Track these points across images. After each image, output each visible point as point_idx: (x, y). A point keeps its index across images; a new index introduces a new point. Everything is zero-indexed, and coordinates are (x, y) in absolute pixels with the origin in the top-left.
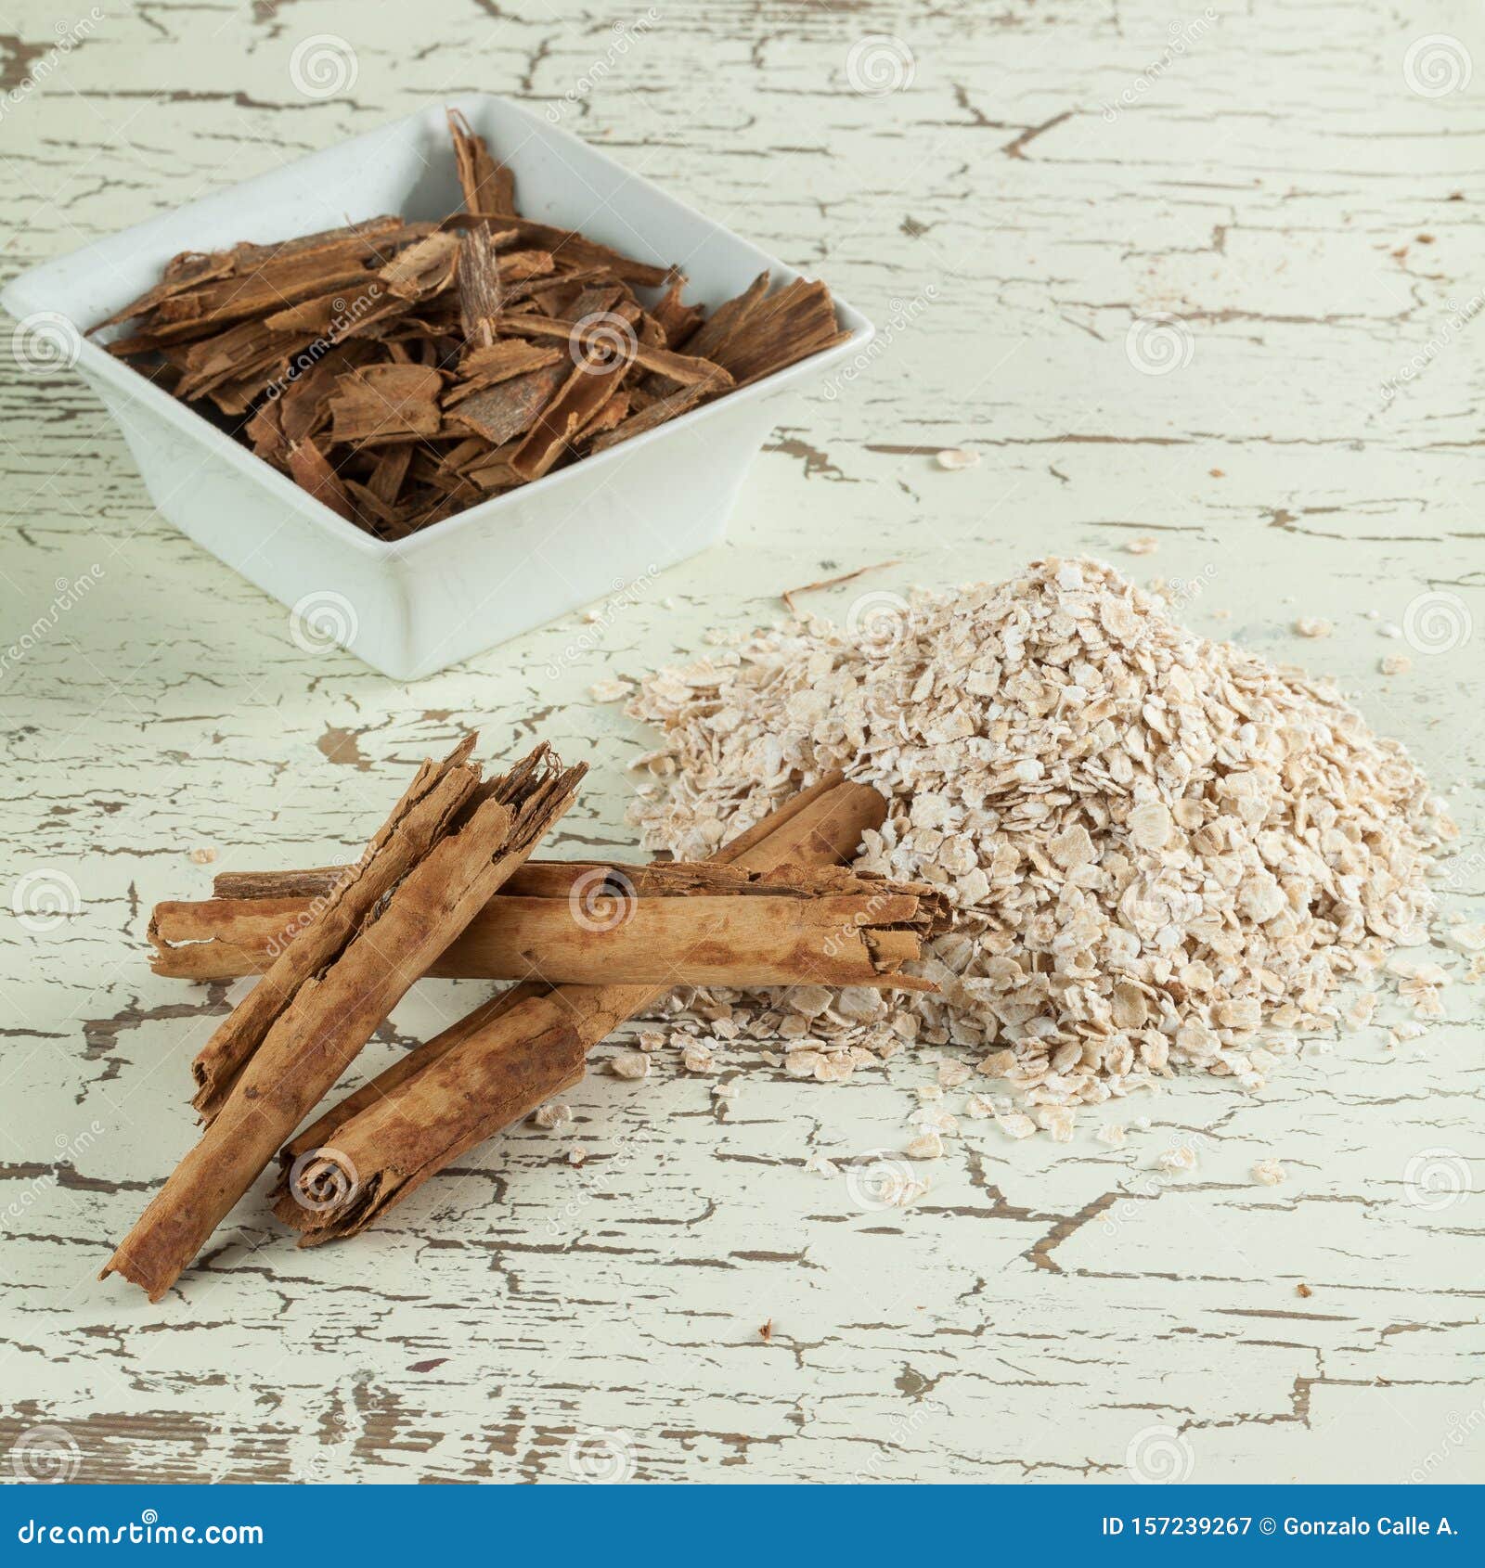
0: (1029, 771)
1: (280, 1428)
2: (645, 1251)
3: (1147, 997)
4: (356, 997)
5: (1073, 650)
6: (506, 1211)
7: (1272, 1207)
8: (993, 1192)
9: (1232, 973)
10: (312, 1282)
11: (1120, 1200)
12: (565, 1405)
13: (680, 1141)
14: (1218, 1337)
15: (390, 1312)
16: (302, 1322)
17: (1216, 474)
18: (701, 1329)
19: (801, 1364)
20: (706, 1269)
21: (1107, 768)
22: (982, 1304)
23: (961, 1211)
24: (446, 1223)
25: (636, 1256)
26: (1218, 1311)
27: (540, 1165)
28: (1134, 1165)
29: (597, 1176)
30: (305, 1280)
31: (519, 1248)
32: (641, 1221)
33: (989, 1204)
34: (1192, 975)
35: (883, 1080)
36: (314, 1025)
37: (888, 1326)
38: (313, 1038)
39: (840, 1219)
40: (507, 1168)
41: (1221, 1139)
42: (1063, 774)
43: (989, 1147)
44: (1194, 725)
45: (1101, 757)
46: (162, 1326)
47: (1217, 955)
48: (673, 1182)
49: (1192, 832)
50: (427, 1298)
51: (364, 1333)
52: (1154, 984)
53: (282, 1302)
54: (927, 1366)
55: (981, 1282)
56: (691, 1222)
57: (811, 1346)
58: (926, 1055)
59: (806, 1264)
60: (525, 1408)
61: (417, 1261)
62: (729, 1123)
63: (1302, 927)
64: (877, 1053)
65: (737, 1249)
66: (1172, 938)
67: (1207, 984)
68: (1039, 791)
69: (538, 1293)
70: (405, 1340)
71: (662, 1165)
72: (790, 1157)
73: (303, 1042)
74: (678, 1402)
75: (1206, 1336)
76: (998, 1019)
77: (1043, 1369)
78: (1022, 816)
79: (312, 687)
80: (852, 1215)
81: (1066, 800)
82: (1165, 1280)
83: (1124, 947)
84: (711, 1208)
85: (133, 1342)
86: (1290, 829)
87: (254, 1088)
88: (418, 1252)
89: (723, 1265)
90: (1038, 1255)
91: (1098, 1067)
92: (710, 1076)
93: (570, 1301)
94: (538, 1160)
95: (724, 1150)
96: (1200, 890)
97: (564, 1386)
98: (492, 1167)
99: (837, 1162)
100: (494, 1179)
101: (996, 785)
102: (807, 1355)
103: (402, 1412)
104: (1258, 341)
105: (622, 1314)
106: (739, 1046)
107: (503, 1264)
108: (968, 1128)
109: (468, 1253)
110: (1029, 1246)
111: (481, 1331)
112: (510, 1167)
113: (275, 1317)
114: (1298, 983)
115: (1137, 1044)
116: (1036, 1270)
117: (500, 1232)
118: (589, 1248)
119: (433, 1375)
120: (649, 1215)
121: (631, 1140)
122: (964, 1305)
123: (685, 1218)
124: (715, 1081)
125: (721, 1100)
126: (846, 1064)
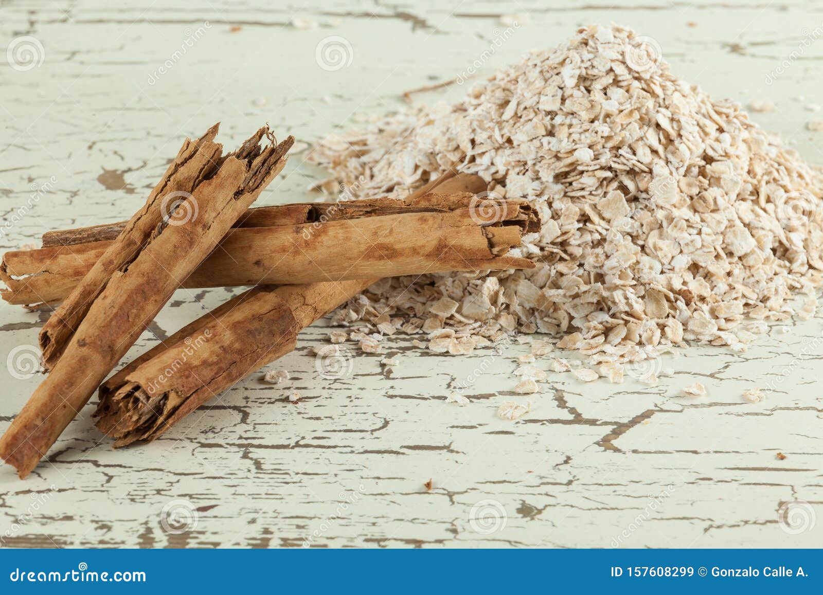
0: (584, 155)
1: (112, 541)
3: (668, 300)
4: (148, 283)
5: (609, 79)
6: (250, 427)
7: (757, 414)
8: (572, 411)
9: (722, 287)
10: (125, 467)
11: (657, 414)
12: (298, 527)
13: (362, 389)
14: (726, 482)
15: (178, 481)
16: (121, 487)
18: (383, 487)
19: (453, 503)
20: (386, 455)
21: (634, 154)
22: (570, 469)
23: (553, 421)
24: (210, 435)
25: (338, 449)
26: (726, 468)
27: (269, 403)
28: (664, 395)
29: (309, 408)
30: (120, 466)
31: (260, 446)
32: (340, 431)
33: (571, 417)
34: (696, 286)
36: (121, 300)
37: (509, 482)
38: (121, 308)
39: (472, 427)
40: (248, 405)
41: (721, 379)
42: (606, 158)
43: (569, 387)
44: (690, 129)
45: (630, 147)
46: (29, 491)
47: (712, 275)
48: (359, 410)
49: (692, 198)
50: (202, 473)
51: (162, 493)
52: (672, 290)
53: (107, 478)
54: (536, 502)
55: (569, 458)
56: (373, 431)
57: (458, 493)
58: (522, 339)
59: (452, 451)
60: (272, 529)
61: (193, 455)
62: (393, 379)
63: (766, 261)
64: (489, 338)
65: (404, 445)
66: (683, 262)
67: (706, 292)
68: (591, 169)
69: (275, 469)
70: (191, 496)
71: (351, 401)
72: (436, 395)
73: (115, 311)
74: (374, 524)
75: (719, 481)
76: (569, 314)
77: (612, 501)
78: (580, 186)
79: (90, 148)
80: (480, 425)
81: (609, 174)
82: (690, 454)
83: (651, 268)
84: (386, 424)
85: (10, 500)
86: (756, 202)
87: (84, 340)
88: (194, 450)
89: (397, 452)
90: (605, 443)
91: (638, 341)
92: (379, 355)
93: (297, 474)
94: (269, 400)
95: (391, 392)
96: (699, 233)
97: (297, 517)
98: (238, 404)
99: (468, 397)
100: (240, 411)
101: (561, 167)
102: (457, 498)
103: (192, 532)
105: (332, 479)
106: (397, 339)
107: (250, 455)
108: (552, 378)
109: (226, 450)
110: (599, 438)
111: (239, 490)
112: (250, 404)
113: (102, 485)
114: (766, 293)
115: (662, 327)
116: (605, 450)
117: (246, 439)
118: (307, 446)
119: (210, 513)
120: (345, 428)
121: (330, 388)
122: (559, 470)
123: (370, 429)
124: (382, 357)
125: (387, 367)
126: (469, 344)
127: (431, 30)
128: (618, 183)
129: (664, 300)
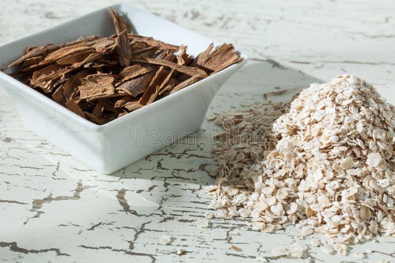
3: (371, 210)
13: (215, 249)
17: (389, 72)
27: (168, 254)
29: (186, 259)
35: (284, 232)
40: (157, 254)
42: (345, 140)
43: (318, 256)
52: (373, 207)
62: (232, 243)
71: (208, 256)
76: (322, 216)
81: (347, 148)
91: (355, 232)
95: (229, 252)
98: (152, 254)
99: (266, 258)
100: (152, 258)
115: (368, 225)
121: (199, 247)
124: (229, 230)
125: (230, 236)
126: (271, 227)
127: (281, 67)
128: (351, 152)
129: (369, 211)
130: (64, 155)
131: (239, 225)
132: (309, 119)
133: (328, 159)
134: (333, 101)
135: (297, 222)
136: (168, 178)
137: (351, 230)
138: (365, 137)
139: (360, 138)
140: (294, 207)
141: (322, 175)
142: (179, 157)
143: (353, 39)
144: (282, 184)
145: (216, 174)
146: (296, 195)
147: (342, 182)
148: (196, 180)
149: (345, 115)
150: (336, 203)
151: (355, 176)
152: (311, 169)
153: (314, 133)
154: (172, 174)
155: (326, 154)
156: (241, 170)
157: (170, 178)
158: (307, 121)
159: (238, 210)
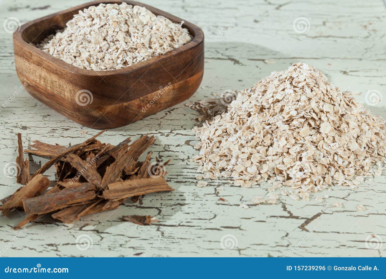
2: (198, 226)
6: (161, 217)
7: (362, 216)
8: (289, 212)
9: (346, 162)
10: (109, 233)
11: (323, 215)
13: (207, 200)
14: (352, 247)
15: (129, 241)
16: (106, 243)
17: (329, 64)
18: (212, 245)
19: (240, 254)
20: (214, 231)
22: (288, 239)
23: (281, 217)
25: (195, 228)
26: (351, 241)
28: (325, 206)
29: (186, 208)
30: (107, 233)
31: (164, 225)
32: (197, 219)
33: (288, 215)
35: (259, 187)
37: (264, 245)
39: (249, 218)
41: (347, 200)
42: (303, 113)
43: (288, 201)
46: (68, 244)
48: (205, 210)
50: (139, 237)
51: (122, 246)
52: (327, 164)
53: (101, 238)
54: (274, 254)
55: (288, 234)
56: (210, 219)
57: (243, 249)
58: (270, 181)
59: (241, 229)
61: (137, 228)
62: (219, 196)
65: (222, 226)
68: (296, 118)
69: (169, 236)
70: (133, 248)
71: (202, 206)
72: (236, 204)
75: (349, 247)
80: (252, 218)
81: (304, 119)
82: (337, 233)
83: (320, 155)
84: (215, 216)
85: (60, 248)
89: (219, 230)
90: (302, 227)
91: (314, 183)
92: (214, 186)
93: (178, 238)
94: (170, 205)
95: (218, 202)
98: (158, 206)
99: (248, 205)
100: (158, 209)
102: (241, 252)
104: (335, 41)
105: (191, 241)
106: (222, 179)
107: (160, 229)
108: (282, 198)
109: (151, 227)
110: (300, 225)
112: (162, 207)
113: (99, 242)
114: (363, 165)
115: (324, 178)
116: (302, 231)
117: (159, 222)
118: (183, 226)
119: (140, 256)
120: (199, 218)
121: (194, 200)
122: (284, 239)
123: (208, 218)
124: (216, 187)
125: (217, 191)
126: (249, 184)
127: (241, 64)
128: (307, 123)
129: (324, 167)
130: (73, 138)
131: (223, 183)
132: (272, 99)
133: (290, 130)
134: (291, 83)
135: (268, 179)
136: (161, 151)
137: (312, 182)
138: (317, 111)
139: (314, 112)
140: (265, 168)
141: (286, 142)
142: (167, 136)
143: (298, 39)
144: (254, 151)
145: (199, 147)
146: (266, 159)
147: (301, 147)
148: (184, 152)
149: (301, 94)
150: (298, 163)
151: (312, 142)
152: (276, 138)
153: (278, 110)
154: (164, 148)
155: (288, 125)
156: (220, 142)
157: (163, 151)
158: (271, 101)
159: (221, 172)
